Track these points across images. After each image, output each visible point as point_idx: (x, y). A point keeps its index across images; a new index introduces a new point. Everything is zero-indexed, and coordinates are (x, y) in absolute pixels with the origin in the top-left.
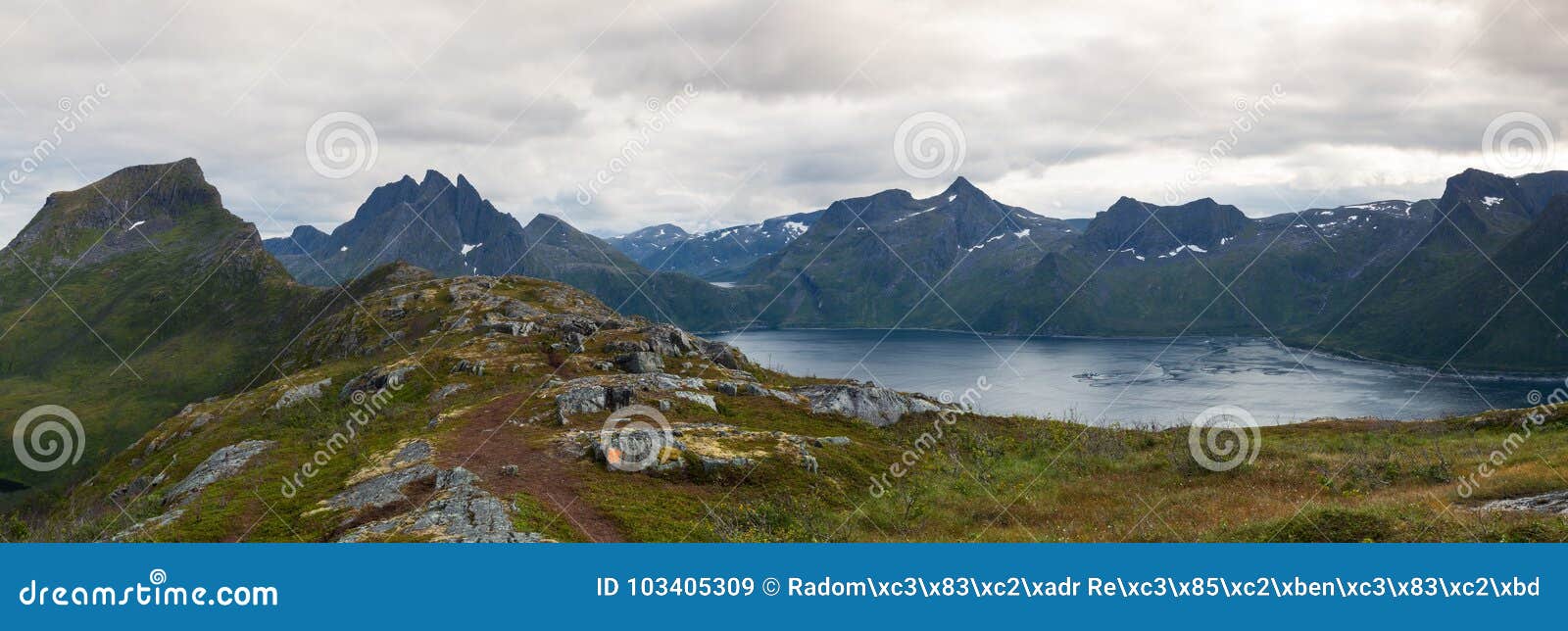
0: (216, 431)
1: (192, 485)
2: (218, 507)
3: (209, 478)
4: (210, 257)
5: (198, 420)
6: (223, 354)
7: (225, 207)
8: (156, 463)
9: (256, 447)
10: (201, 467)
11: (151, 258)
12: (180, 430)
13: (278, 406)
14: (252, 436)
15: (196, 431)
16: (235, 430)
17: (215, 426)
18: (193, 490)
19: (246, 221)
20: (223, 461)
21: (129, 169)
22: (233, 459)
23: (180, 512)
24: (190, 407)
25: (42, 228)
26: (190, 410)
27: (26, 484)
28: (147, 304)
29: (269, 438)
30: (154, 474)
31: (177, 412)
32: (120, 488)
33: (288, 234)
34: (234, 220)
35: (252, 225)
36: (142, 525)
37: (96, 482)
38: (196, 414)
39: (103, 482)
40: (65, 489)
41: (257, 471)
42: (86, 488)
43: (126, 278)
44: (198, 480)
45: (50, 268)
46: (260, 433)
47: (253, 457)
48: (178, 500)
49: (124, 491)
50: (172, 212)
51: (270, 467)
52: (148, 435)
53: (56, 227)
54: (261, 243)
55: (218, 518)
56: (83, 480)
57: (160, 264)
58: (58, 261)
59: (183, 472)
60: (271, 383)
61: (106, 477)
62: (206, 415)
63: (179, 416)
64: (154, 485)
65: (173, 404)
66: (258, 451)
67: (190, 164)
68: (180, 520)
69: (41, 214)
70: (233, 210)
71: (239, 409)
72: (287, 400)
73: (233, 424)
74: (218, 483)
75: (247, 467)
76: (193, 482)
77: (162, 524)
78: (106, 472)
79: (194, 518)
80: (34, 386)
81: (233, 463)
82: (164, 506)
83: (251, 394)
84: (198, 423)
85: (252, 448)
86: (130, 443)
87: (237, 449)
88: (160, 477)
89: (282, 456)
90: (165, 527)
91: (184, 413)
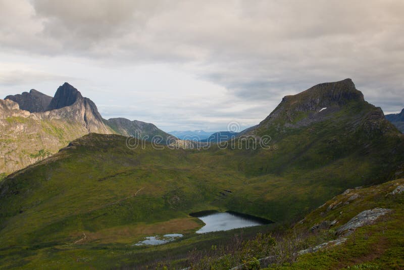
0: (361, 203)
1: (350, 227)
2: (364, 239)
3: (359, 224)
4: (357, 123)
5: (352, 197)
6: (365, 167)
7: (366, 100)
8: (332, 215)
9: (383, 212)
10: (354, 219)
11: (330, 124)
12: (343, 201)
13: (393, 193)
14: (380, 206)
15: (351, 202)
16: (371, 203)
17: (361, 200)
18: (351, 229)
19: (376, 106)
20: (365, 217)
21: (320, 85)
22: (371, 216)
23: (345, 239)
24: (348, 191)
25: (280, 111)
26: (348, 192)
27: (273, 221)
28: (328, 144)
29: (389, 208)
30: (332, 220)
31: (342, 192)
32: (315, 225)
33: (399, 112)
34: (370, 106)
35: (379, 108)
36: (327, 244)
37: (304, 222)
38: (351, 194)
39: (307, 222)
40: (291, 224)
41: (384, 224)
42: (299, 225)
43: (318, 133)
44: (353, 225)
45: (284, 128)
46: (384, 205)
47: (381, 216)
48: (343, 233)
49: (318, 227)
50: (340, 103)
51: (390, 222)
52: (328, 202)
53: (286, 111)
54: (384, 116)
55: (364, 244)
56: (299, 220)
57: (334, 127)
58: (287, 125)
59: (346, 220)
60: (389, 182)
61: (309, 220)
62: (356, 195)
63: (343, 194)
64: (332, 225)
65: (340, 189)
66: (383, 214)
67: (348, 81)
68: (345, 243)
69: (280, 105)
70: (369, 102)
71: (373, 193)
72: (399, 190)
73: (370, 200)
74: (363, 227)
75: (377, 221)
76: (350, 225)
77: (336, 244)
78: (308, 218)
79: (352, 243)
80: (277, 179)
81: (371, 218)
82: (336, 236)
83: (378, 186)
84: (352, 198)
85: (380, 212)
86: (320, 206)
87: (372, 212)
88: (334, 222)
89: (397, 218)
90: (338, 246)
91: (345, 193)
